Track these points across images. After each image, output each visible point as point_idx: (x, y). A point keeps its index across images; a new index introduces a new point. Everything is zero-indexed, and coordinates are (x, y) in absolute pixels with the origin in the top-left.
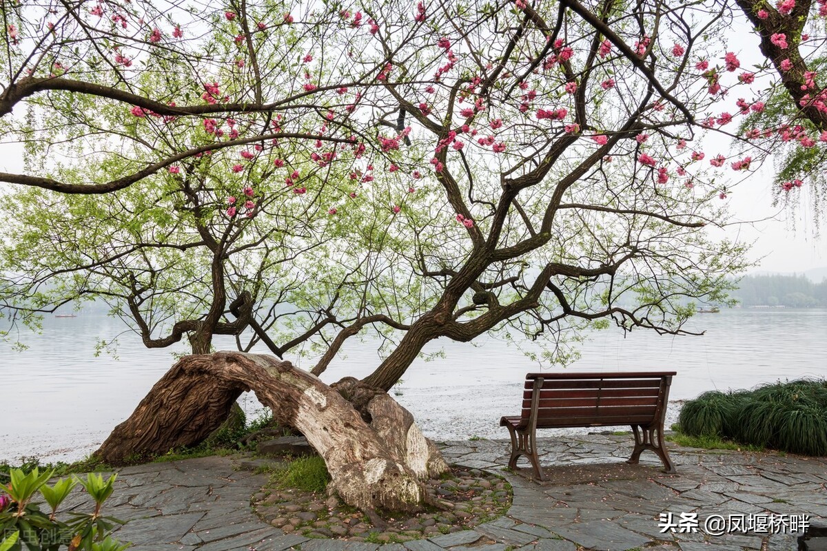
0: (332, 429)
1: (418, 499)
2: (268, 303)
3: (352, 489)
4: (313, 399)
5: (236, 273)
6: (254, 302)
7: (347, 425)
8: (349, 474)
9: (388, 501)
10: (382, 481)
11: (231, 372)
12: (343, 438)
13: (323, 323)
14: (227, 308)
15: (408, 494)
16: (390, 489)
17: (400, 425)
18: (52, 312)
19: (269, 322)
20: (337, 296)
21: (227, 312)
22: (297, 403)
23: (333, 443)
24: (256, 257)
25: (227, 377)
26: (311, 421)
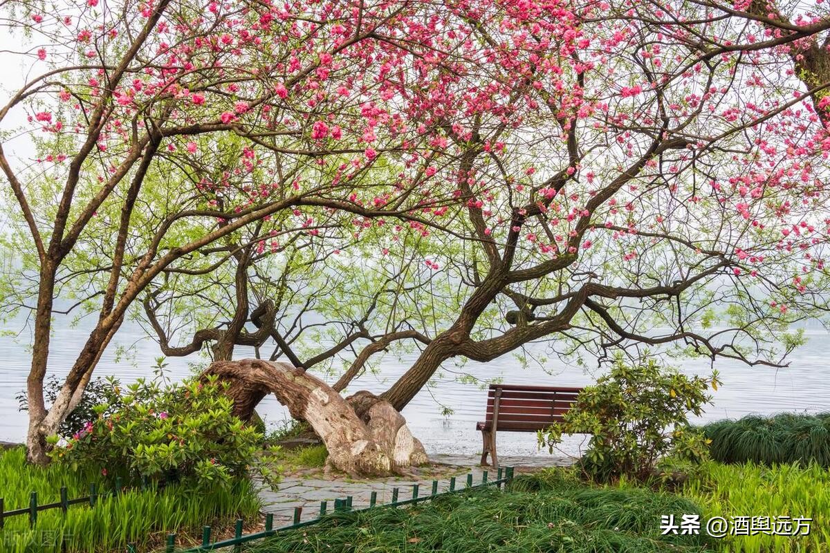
0: (331, 419)
1: (389, 469)
2: (294, 311)
3: (342, 458)
4: (319, 397)
5: (257, 275)
6: (277, 310)
7: (343, 416)
8: (340, 449)
9: (366, 466)
10: (362, 454)
11: (255, 376)
12: (338, 426)
13: (354, 338)
14: (249, 317)
15: (381, 464)
16: (368, 459)
17: (392, 425)
18: (67, 313)
19: (294, 333)
20: (373, 307)
21: (249, 320)
22: (306, 400)
23: (332, 430)
24: (280, 259)
25: (252, 380)
26: (317, 414)
